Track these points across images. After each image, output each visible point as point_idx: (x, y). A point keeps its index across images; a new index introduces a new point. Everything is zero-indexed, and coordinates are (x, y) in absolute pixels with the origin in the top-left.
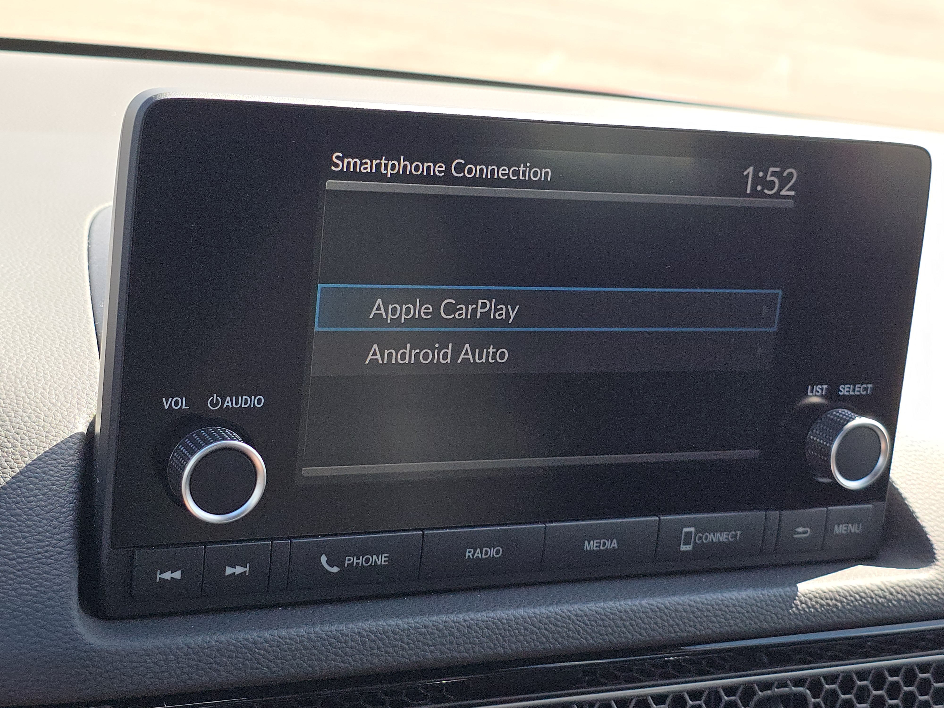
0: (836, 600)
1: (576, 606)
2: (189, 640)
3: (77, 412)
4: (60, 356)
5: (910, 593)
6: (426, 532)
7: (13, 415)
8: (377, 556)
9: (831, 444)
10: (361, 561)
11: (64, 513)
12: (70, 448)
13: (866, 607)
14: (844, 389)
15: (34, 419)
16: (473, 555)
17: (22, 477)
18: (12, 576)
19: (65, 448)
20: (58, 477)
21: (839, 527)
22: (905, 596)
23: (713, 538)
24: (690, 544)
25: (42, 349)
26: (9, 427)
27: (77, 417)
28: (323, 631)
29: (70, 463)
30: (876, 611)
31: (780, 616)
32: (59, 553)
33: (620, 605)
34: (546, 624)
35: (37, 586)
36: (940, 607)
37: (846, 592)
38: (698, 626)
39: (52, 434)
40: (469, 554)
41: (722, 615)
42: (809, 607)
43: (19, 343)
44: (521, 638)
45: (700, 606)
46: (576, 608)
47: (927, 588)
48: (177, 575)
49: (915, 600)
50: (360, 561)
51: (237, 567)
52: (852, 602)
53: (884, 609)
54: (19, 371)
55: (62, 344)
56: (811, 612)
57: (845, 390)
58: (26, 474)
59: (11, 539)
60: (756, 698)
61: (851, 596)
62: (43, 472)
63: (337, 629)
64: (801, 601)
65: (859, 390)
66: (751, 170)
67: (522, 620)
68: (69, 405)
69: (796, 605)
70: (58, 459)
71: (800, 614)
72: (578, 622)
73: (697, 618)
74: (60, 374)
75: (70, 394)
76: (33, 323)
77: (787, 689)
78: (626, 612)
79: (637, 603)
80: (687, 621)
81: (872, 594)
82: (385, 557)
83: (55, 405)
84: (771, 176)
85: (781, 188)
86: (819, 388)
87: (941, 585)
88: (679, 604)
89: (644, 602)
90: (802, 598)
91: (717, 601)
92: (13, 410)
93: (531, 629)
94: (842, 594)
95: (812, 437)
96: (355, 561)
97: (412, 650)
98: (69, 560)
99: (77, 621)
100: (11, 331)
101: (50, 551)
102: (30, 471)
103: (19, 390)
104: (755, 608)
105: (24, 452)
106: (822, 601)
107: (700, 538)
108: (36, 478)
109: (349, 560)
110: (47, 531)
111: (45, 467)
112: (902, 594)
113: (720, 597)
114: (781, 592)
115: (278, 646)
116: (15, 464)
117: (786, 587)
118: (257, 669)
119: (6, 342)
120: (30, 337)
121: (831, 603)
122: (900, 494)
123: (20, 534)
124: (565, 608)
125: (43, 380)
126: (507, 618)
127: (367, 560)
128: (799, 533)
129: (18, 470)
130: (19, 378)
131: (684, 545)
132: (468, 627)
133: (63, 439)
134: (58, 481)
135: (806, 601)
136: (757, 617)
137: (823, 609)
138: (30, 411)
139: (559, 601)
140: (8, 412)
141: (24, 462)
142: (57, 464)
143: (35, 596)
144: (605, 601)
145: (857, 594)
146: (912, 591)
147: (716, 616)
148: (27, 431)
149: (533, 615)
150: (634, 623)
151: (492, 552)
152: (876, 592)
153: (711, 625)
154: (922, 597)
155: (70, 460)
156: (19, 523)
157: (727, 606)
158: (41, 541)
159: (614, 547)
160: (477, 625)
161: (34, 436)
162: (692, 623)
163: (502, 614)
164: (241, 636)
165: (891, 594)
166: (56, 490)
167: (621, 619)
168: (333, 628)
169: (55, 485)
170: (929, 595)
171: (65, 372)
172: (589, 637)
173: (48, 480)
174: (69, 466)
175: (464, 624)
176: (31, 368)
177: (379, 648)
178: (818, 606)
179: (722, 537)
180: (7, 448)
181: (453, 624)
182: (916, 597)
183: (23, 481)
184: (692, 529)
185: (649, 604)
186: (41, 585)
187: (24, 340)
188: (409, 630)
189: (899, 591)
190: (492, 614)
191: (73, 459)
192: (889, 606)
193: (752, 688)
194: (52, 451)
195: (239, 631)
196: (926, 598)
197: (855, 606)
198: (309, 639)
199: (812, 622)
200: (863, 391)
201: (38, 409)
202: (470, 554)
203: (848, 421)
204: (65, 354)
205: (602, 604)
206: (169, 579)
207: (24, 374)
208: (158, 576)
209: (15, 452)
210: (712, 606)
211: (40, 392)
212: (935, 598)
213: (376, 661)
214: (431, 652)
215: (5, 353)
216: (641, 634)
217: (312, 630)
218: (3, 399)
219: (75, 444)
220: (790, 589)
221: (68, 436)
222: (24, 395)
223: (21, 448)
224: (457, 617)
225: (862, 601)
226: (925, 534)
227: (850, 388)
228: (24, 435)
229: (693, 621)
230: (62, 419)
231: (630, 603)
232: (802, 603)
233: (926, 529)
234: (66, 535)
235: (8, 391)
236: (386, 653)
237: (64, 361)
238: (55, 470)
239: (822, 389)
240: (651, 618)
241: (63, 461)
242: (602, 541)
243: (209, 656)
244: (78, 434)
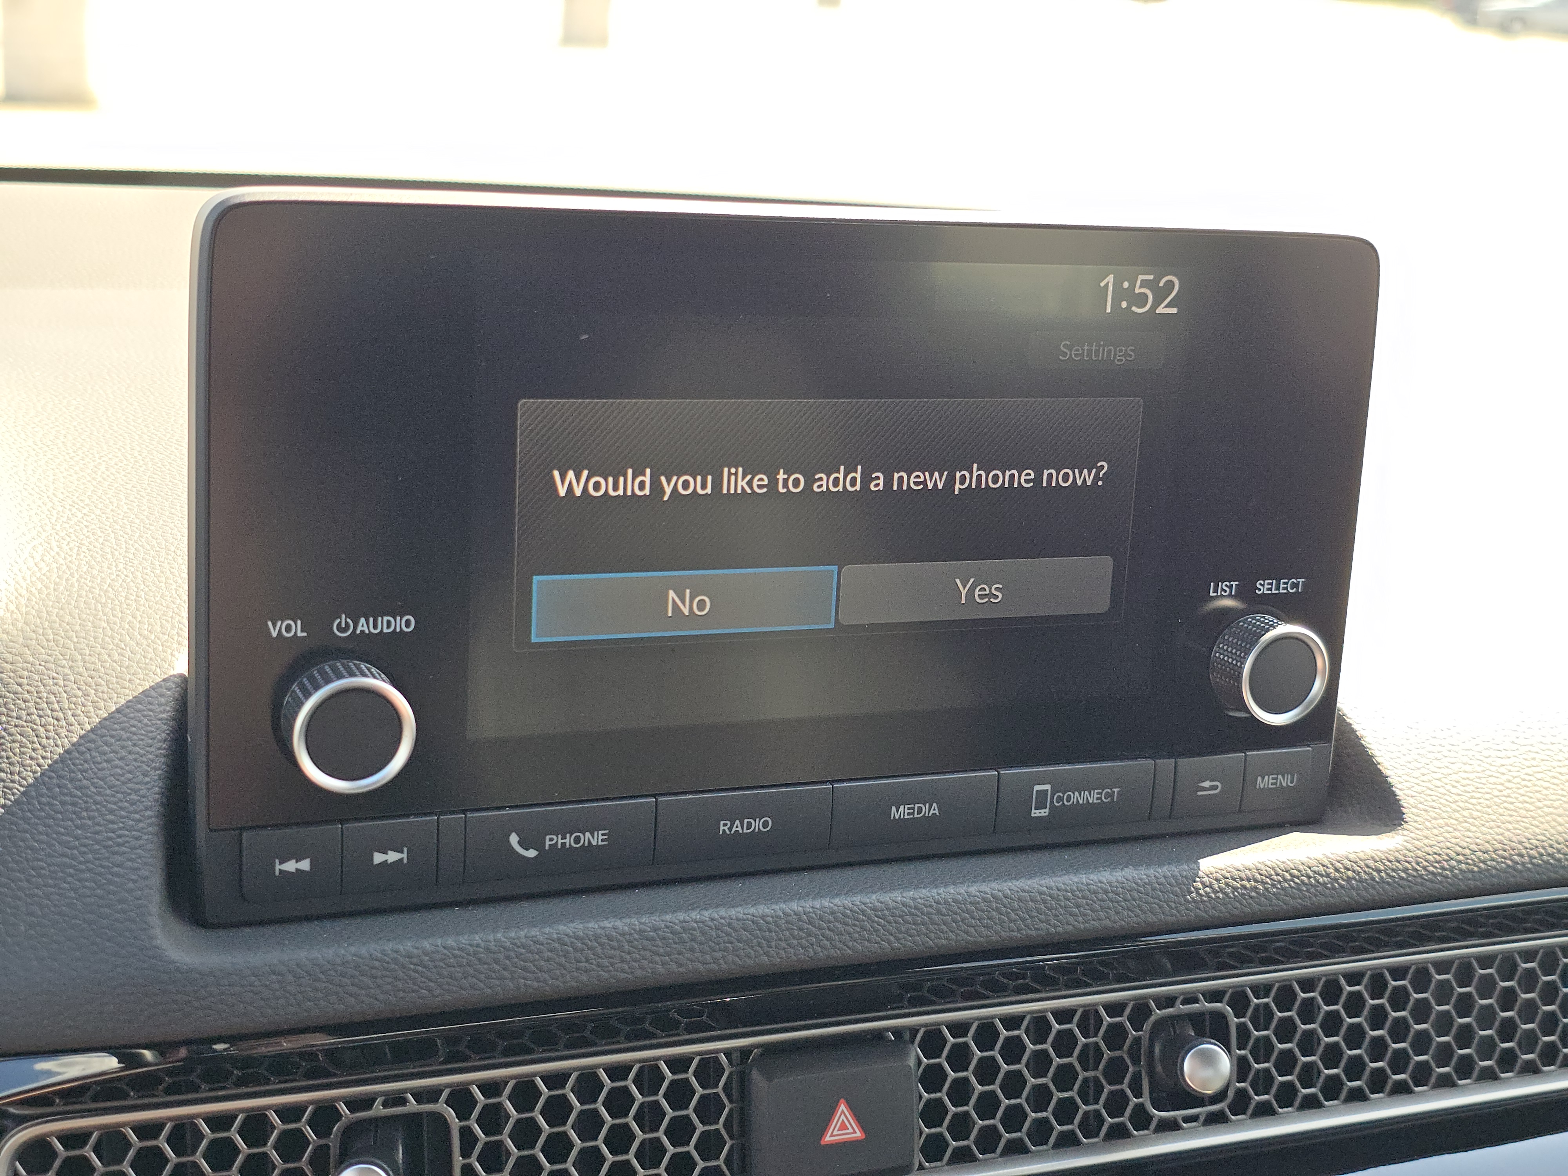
0: (1256, 881)
1: (874, 897)
2: (315, 954)
3: (175, 646)
4: (163, 573)
5: (1367, 869)
6: (661, 799)
7: (88, 652)
8: (591, 833)
9: (1242, 663)
10: (569, 841)
11: (147, 783)
12: (161, 695)
13: (1301, 890)
14: (1263, 585)
15: (116, 657)
16: (730, 829)
17: (94, 737)
18: (72, 871)
19: (155, 695)
20: (142, 735)
21: (1263, 778)
22: (1358, 873)
23: (1079, 798)
24: (1046, 808)
25: (140, 564)
26: (81, 669)
27: (176, 653)
28: (507, 938)
29: (161, 716)
30: (1316, 896)
31: (1173, 905)
32: (137, 839)
33: (938, 894)
34: (830, 922)
35: (105, 884)
36: (1410, 887)
37: (1269, 869)
38: (1053, 921)
39: (139, 676)
40: (724, 827)
41: (1088, 905)
42: (1215, 892)
43: (109, 556)
44: (795, 942)
45: (1055, 892)
46: (873, 898)
47: (1390, 861)
48: (305, 865)
49: (1373, 879)
50: (567, 841)
51: (389, 852)
52: (1280, 882)
53: (1327, 891)
54: (102, 593)
55: (169, 557)
56: (1218, 897)
57: (1264, 587)
58: (99, 732)
59: (72, 821)
60: (1153, 1019)
61: (1277, 875)
62: (123, 729)
63: (528, 935)
64: (1203, 883)
65: (1286, 586)
66: (1110, 278)
67: (794, 917)
68: (166, 637)
69: (1197, 889)
70: (144, 710)
71: (1203, 902)
72: (876, 919)
73: (1050, 909)
74: (159, 596)
75: (168, 622)
76: (135, 529)
77: (1197, 1005)
78: (946, 902)
79: (962, 891)
80: (1036, 914)
81: (1309, 871)
82: (603, 835)
83: (146, 638)
84: (1141, 287)
85: (1157, 303)
86: (1226, 585)
87: (1412, 857)
88: (1023, 891)
89: (973, 889)
90: (1206, 879)
91: (1080, 885)
92: (88, 645)
93: (807, 929)
94: (1264, 872)
95: (1217, 655)
96: (560, 841)
97: (635, 961)
98: (150, 846)
99: (157, 931)
100: (101, 540)
101: (125, 836)
102: (105, 728)
103: (100, 620)
104: (1135, 894)
105: (98, 702)
106: (1235, 883)
107: (1060, 799)
108: (112, 736)
109: (551, 840)
110: (122, 809)
111: (125, 722)
112: (1354, 871)
113: (1084, 879)
114: (1174, 871)
115: (442, 960)
116: (85, 718)
117: (1182, 864)
118: (413, 991)
119: (92, 556)
120: (126, 547)
121: (1248, 886)
122: (1353, 731)
123: (84, 814)
124: (858, 899)
125: (134, 606)
126: (774, 914)
127: (577, 840)
128: (1205, 789)
129: (88, 727)
130: (101, 603)
131: (1036, 809)
132: (717, 929)
133: (153, 684)
134: (142, 740)
135: (1211, 883)
136: (1139, 906)
137: (1236, 893)
138: (111, 647)
139: (851, 890)
140: (81, 649)
141: (97, 716)
142: (142, 718)
143: (102, 898)
144: (916, 887)
145: (1287, 872)
146: (1368, 867)
147: (1078, 906)
148: (106, 674)
149: (811, 910)
150: (959, 918)
151: (757, 825)
152: (1315, 869)
153: (1071, 919)
154: (1383, 875)
155: (161, 712)
156: (85, 798)
157: (1095, 893)
158: (113, 822)
159: (934, 814)
160: (729, 925)
161: (114, 680)
162: (1043, 917)
163: (766, 910)
164: (389, 947)
165: (1337, 870)
166: (138, 753)
167: (939, 912)
168: (522, 933)
169: (138, 746)
170: (1393, 870)
171: (167, 593)
172: (892, 938)
173: (129, 739)
174: (159, 720)
175: (710, 923)
176: (120, 589)
177: (587, 960)
178: (1228, 890)
179: (1093, 797)
180: (75, 697)
181: (696, 925)
182: (1375, 874)
183: (94, 741)
184: (1048, 787)
185: (980, 892)
186: (110, 882)
187: (117, 553)
188: (631, 934)
189: (1349, 867)
190: (752, 910)
191: (164, 710)
192: (1334, 888)
193: (1147, 1005)
194: (137, 700)
195: (388, 940)
196: (1388, 874)
197: (1284, 889)
198: (487, 949)
199: (1221, 912)
200: (1292, 589)
201: (122, 644)
202: (726, 828)
203: (1268, 630)
204: (172, 570)
205: (912, 893)
206: (293, 870)
207: (109, 597)
208: (278, 867)
209: (86, 702)
210: (1072, 891)
211: (128, 620)
212: (1403, 875)
213: (584, 978)
214: (663, 964)
215: (88, 570)
216: (967, 933)
217: (491, 937)
218: (76, 632)
219: (169, 690)
220: (1188, 866)
221: (160, 680)
222: (105, 625)
223: (95, 698)
224: (701, 915)
225: (1294, 882)
226: (1390, 786)
227: (1271, 584)
228: (100, 680)
229: (1046, 915)
230: (154, 657)
231: (952, 891)
232: (1205, 886)
233: (1390, 780)
234: (149, 813)
235: (84, 620)
236: (598, 965)
237: (167, 578)
238: (139, 725)
239: (1231, 587)
240: (983, 911)
241: (151, 713)
242: (917, 805)
243: (343, 975)
244: (174, 676)
